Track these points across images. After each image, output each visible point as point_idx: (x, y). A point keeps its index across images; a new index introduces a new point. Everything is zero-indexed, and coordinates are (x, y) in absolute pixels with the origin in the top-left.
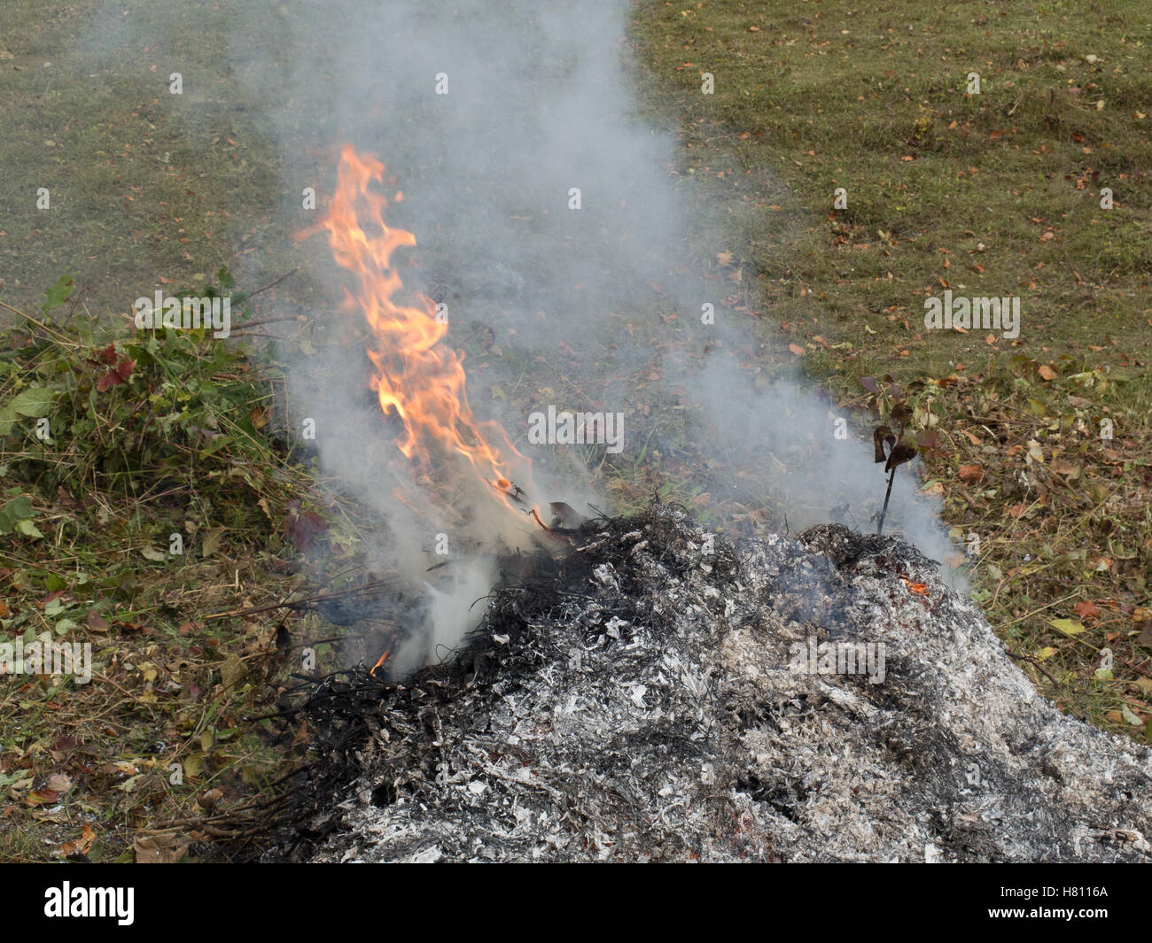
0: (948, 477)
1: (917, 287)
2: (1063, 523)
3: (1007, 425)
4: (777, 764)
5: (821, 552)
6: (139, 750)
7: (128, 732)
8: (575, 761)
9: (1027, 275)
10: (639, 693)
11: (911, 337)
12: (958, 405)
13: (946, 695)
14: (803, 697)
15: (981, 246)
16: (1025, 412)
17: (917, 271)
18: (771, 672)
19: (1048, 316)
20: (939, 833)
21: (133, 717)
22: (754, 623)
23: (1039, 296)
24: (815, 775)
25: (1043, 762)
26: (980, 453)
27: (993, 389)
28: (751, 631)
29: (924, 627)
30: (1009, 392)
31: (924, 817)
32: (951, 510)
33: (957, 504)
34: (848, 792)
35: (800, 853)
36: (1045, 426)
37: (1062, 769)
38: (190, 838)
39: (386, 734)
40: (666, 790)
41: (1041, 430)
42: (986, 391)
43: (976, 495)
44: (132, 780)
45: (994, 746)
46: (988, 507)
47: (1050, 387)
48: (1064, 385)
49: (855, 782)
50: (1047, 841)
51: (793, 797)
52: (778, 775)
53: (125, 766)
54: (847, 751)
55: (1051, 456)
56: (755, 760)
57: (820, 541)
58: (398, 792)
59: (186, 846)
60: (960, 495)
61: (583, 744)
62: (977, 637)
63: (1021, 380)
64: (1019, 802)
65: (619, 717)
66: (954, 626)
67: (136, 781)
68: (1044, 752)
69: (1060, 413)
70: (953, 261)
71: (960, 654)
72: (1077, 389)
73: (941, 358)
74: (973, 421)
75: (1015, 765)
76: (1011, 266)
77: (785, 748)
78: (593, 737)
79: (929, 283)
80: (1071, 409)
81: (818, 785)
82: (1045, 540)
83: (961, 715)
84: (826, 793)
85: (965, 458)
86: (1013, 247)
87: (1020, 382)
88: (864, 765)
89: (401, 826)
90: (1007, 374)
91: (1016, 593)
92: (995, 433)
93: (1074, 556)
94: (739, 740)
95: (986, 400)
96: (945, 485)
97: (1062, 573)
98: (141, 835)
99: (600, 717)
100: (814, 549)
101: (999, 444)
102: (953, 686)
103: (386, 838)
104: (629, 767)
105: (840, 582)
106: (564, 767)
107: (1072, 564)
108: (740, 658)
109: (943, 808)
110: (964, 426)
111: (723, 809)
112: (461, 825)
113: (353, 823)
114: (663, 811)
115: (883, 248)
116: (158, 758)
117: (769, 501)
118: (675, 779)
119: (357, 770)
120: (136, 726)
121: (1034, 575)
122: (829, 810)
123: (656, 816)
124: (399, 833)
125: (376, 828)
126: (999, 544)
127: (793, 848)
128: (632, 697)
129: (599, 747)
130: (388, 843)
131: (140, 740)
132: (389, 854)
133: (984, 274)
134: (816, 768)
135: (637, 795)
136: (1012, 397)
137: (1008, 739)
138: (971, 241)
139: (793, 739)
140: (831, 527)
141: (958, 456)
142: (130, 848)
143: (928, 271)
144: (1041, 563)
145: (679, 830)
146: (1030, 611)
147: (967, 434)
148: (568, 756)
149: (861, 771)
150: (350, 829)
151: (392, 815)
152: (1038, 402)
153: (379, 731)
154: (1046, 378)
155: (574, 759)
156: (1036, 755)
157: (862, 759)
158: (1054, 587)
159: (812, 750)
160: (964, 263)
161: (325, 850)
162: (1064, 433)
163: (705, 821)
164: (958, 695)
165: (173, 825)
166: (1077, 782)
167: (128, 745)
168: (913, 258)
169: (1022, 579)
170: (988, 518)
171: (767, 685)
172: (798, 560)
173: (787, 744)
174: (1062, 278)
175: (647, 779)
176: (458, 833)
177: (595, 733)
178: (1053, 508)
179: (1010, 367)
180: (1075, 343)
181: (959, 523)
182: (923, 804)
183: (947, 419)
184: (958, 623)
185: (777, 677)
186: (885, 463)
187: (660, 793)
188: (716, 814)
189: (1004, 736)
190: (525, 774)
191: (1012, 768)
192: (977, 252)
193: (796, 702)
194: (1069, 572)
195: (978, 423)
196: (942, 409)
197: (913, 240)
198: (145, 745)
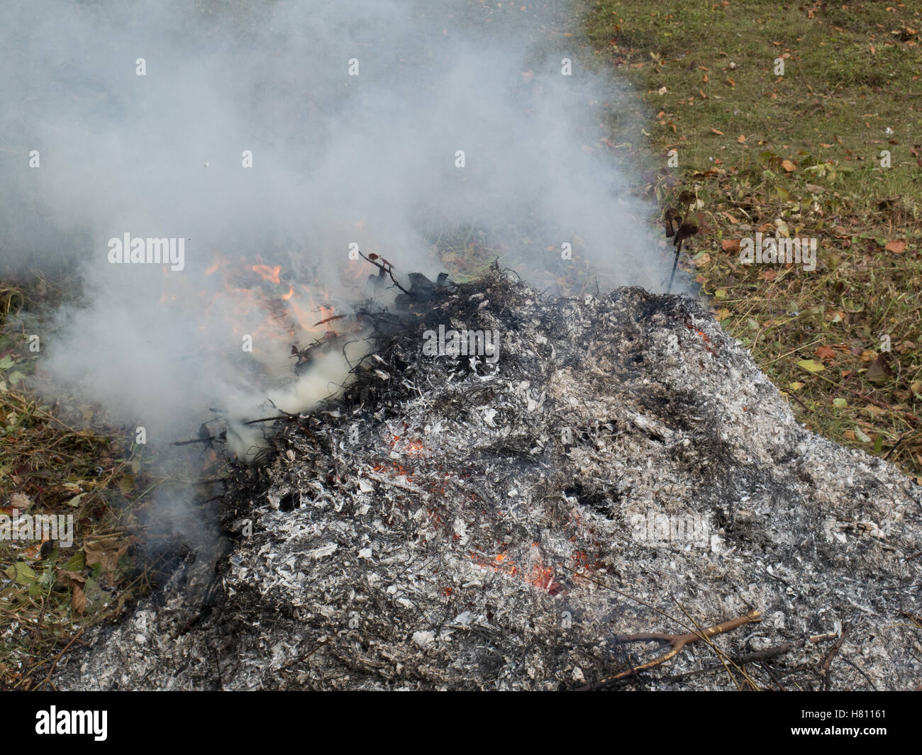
0: (714, 249)
1: (682, 97)
2: (805, 285)
3: (759, 208)
4: (596, 474)
5: (625, 309)
6: (82, 474)
7: (73, 460)
8: (441, 470)
9: (769, 87)
10: (490, 415)
11: (678, 138)
12: (719, 192)
13: (723, 419)
14: (614, 422)
15: (733, 65)
16: (772, 197)
17: (682, 84)
18: (588, 404)
19: (787, 120)
20: (721, 526)
21: (75, 448)
22: (574, 364)
23: (780, 105)
24: (626, 482)
25: (799, 471)
26: (738, 230)
27: (747, 179)
28: (572, 370)
29: (706, 365)
30: (759, 181)
31: (709, 514)
32: (717, 276)
33: (722, 270)
34: (652, 495)
35: (616, 543)
36: (788, 208)
37: (814, 476)
38: (129, 541)
39: (291, 454)
40: (513, 492)
41: (785, 212)
42: (742, 181)
43: (737, 264)
44: (78, 497)
45: (762, 458)
46: (746, 273)
47: (791, 177)
48: (802, 176)
49: (657, 488)
50: (805, 531)
51: (609, 500)
52: (597, 483)
53: (72, 486)
54: (649, 464)
55: (794, 232)
56: (579, 471)
57: (624, 300)
58: (301, 499)
59: (126, 547)
60: (724, 263)
61: (447, 457)
62: (747, 374)
63: (768, 171)
64: (783, 501)
65: (475, 435)
66: (729, 365)
67: (81, 498)
68: (799, 463)
69: (800, 198)
70: (711, 77)
71: (734, 386)
72: (813, 178)
73: (703, 155)
74: (731, 205)
75: (779, 473)
76: (756, 81)
77: (602, 462)
78: (455, 451)
79: (692, 94)
80: (808, 194)
81: (629, 489)
82: (792, 298)
83: (736, 435)
84: (635, 496)
85: (726, 234)
86: (758, 65)
87: (767, 173)
88: (663, 474)
89: (304, 526)
90: (757, 167)
91: (770, 340)
92: (750, 214)
93: (816, 310)
94: (565, 456)
95: (741, 188)
96: (712, 256)
97: (805, 324)
98: (89, 540)
99: (460, 436)
100: (619, 306)
101: (753, 223)
102: (729, 412)
103: (293, 536)
104: (484, 474)
105: (639, 332)
106: (433, 474)
107: (813, 317)
108: (564, 392)
109: (725, 506)
110: (725, 209)
111: (557, 506)
112: (352, 523)
113: (266, 524)
114: (511, 508)
115: (655, 66)
116: (98, 480)
117: (572, 270)
118: (519, 484)
119: (268, 483)
120: (78, 455)
121: (784, 325)
122: (637, 509)
123: (506, 512)
124: (303, 531)
125: (285, 528)
126: (755, 302)
127: (611, 539)
128: (485, 419)
129: (460, 459)
130: (294, 540)
131: (82, 466)
132: (295, 548)
133: (735, 87)
134: (626, 477)
135: (491, 496)
136: (762, 185)
137: (772, 451)
138: (725, 60)
139: (608, 455)
140: (632, 289)
141: (721, 232)
142: (81, 550)
143: (691, 85)
144: (789, 317)
145: (524, 522)
146: (782, 354)
147: (727, 215)
148: (436, 466)
149: (660, 479)
150: (264, 529)
151: (297, 517)
152: (783, 189)
153: (285, 452)
154: (788, 170)
155: (440, 468)
156: (794, 465)
157: (661, 470)
158: (800, 335)
159: (623, 463)
160: (719, 79)
161: (246, 546)
162: (803, 214)
163: (543, 515)
164: (733, 419)
165: (114, 532)
166: (826, 486)
167: (72, 471)
168: (678, 75)
169: (775, 329)
170: (746, 282)
171: (586, 413)
172: (606, 315)
173: (603, 459)
174: (797, 90)
175: (499, 483)
176: (350, 530)
177: (457, 448)
178: (797, 273)
179: (759, 161)
180: (809, 141)
181: (723, 286)
182: (709, 504)
183: (711, 203)
184: (732, 363)
185: (593, 407)
186: (674, 237)
187: (509, 494)
188: (552, 510)
189: (769, 451)
190: (402, 481)
191: (777, 475)
192: (730, 69)
193: (608, 426)
194: (811, 323)
195: (736, 206)
196: (706, 196)
197: (678, 60)
198: (87, 470)
